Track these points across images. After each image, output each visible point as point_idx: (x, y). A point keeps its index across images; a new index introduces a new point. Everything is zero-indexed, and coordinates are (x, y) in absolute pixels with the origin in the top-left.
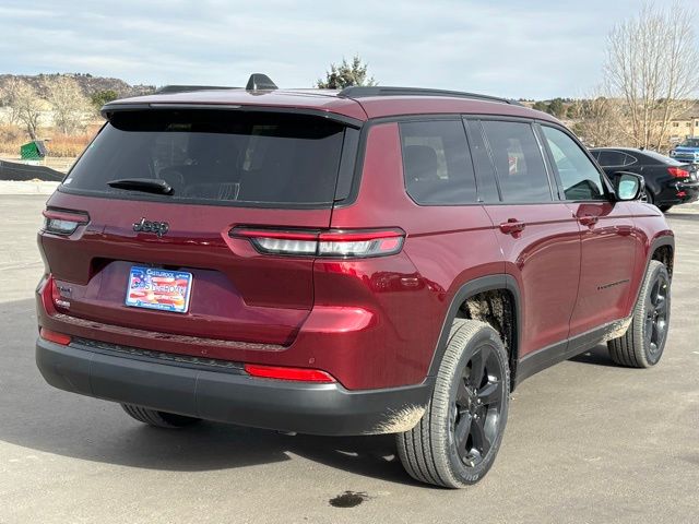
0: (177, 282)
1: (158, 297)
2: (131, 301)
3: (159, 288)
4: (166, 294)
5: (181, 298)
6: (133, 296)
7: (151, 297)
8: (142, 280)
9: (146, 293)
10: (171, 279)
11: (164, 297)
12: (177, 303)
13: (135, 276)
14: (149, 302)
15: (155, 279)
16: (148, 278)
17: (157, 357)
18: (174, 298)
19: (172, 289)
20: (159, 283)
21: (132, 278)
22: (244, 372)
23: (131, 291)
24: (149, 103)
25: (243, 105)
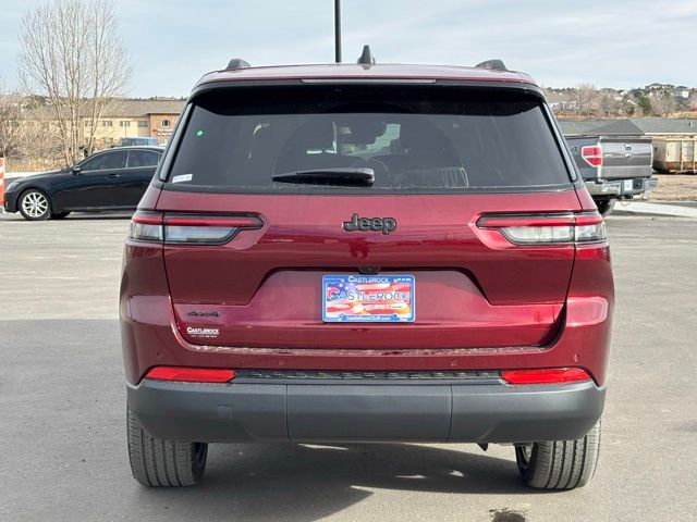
0: (395, 287)
1: (368, 308)
2: (330, 316)
3: (367, 297)
4: (380, 302)
5: (404, 306)
6: (332, 310)
7: (358, 308)
8: (342, 289)
9: (351, 305)
10: (385, 285)
11: (377, 307)
12: (399, 312)
13: (330, 285)
14: (358, 314)
15: (360, 287)
16: (350, 287)
17: (386, 378)
18: (393, 306)
19: (389, 296)
20: (367, 292)
21: (327, 289)
22: (501, 381)
23: (328, 305)
24: (300, 79)
25: (438, 79)
